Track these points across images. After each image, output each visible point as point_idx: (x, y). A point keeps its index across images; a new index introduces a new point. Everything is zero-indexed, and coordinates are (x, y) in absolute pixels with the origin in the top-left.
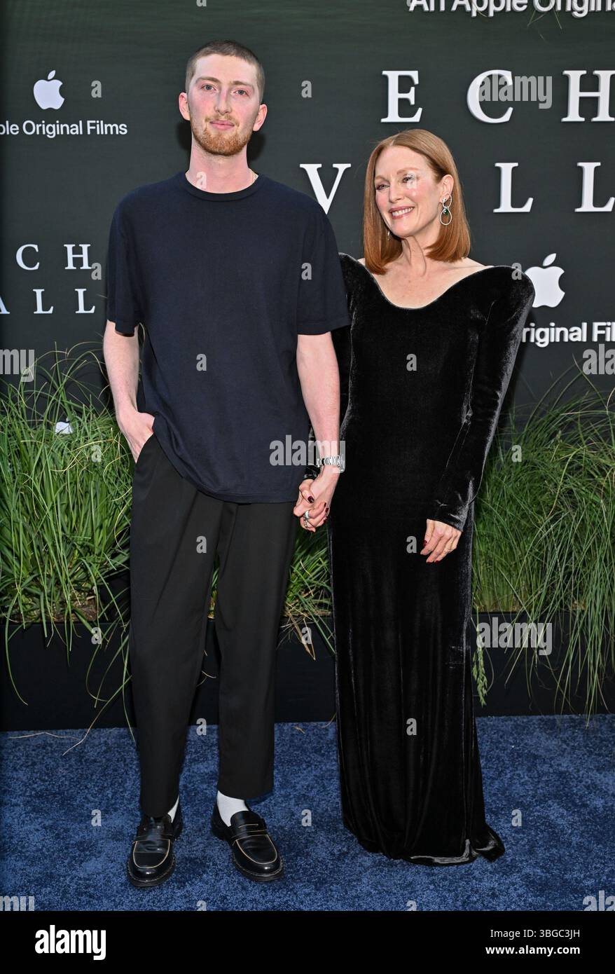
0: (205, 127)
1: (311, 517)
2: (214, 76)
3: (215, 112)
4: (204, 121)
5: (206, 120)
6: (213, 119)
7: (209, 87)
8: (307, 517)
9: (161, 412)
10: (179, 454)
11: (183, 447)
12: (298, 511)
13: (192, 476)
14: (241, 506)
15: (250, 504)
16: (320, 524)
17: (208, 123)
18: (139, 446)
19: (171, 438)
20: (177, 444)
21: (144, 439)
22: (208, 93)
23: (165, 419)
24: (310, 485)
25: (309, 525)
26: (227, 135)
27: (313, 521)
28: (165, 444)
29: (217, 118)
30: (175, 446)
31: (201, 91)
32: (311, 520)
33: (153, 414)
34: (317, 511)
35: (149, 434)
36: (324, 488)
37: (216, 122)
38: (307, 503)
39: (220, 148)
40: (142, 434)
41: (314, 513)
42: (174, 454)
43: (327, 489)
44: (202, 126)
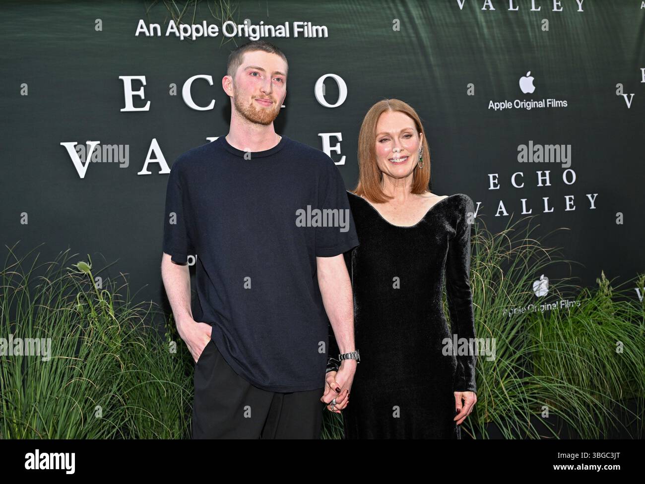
0: (250, 103)
1: (337, 403)
2: (259, 66)
3: (260, 93)
4: (250, 98)
5: (252, 98)
6: (258, 98)
7: (255, 74)
8: (334, 403)
9: (217, 322)
10: (235, 356)
11: (238, 350)
12: (326, 399)
13: (246, 373)
14: (285, 395)
15: (292, 393)
16: (344, 407)
17: (254, 100)
18: (200, 349)
19: (226, 343)
20: (232, 347)
21: (204, 344)
22: (254, 79)
23: (221, 328)
24: (335, 377)
25: (335, 409)
26: (268, 110)
27: (339, 406)
28: (222, 349)
29: (262, 97)
30: (229, 348)
31: (249, 76)
32: (338, 405)
33: (210, 324)
34: (341, 398)
35: (207, 341)
36: (346, 378)
37: (261, 99)
38: (334, 392)
39: (263, 120)
40: (202, 340)
41: (338, 399)
42: (228, 355)
43: (348, 378)
44: (248, 101)
